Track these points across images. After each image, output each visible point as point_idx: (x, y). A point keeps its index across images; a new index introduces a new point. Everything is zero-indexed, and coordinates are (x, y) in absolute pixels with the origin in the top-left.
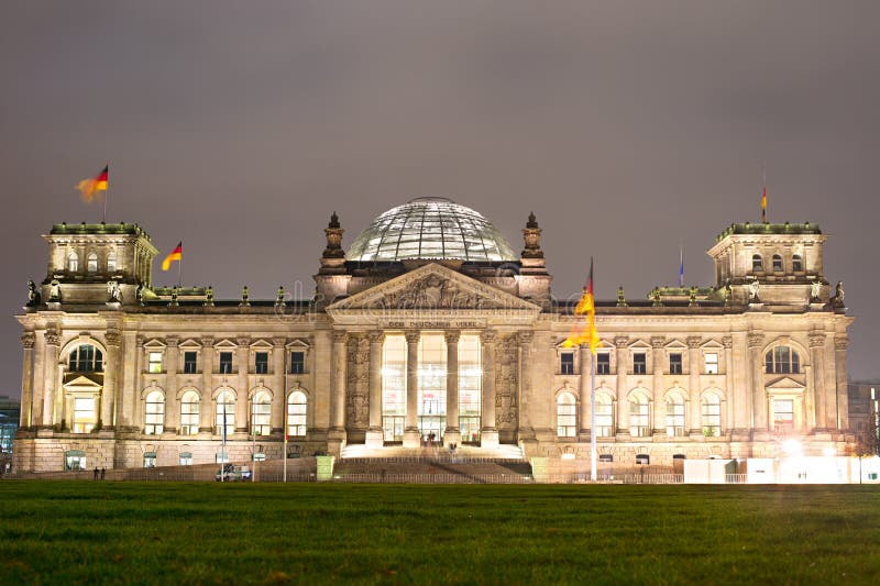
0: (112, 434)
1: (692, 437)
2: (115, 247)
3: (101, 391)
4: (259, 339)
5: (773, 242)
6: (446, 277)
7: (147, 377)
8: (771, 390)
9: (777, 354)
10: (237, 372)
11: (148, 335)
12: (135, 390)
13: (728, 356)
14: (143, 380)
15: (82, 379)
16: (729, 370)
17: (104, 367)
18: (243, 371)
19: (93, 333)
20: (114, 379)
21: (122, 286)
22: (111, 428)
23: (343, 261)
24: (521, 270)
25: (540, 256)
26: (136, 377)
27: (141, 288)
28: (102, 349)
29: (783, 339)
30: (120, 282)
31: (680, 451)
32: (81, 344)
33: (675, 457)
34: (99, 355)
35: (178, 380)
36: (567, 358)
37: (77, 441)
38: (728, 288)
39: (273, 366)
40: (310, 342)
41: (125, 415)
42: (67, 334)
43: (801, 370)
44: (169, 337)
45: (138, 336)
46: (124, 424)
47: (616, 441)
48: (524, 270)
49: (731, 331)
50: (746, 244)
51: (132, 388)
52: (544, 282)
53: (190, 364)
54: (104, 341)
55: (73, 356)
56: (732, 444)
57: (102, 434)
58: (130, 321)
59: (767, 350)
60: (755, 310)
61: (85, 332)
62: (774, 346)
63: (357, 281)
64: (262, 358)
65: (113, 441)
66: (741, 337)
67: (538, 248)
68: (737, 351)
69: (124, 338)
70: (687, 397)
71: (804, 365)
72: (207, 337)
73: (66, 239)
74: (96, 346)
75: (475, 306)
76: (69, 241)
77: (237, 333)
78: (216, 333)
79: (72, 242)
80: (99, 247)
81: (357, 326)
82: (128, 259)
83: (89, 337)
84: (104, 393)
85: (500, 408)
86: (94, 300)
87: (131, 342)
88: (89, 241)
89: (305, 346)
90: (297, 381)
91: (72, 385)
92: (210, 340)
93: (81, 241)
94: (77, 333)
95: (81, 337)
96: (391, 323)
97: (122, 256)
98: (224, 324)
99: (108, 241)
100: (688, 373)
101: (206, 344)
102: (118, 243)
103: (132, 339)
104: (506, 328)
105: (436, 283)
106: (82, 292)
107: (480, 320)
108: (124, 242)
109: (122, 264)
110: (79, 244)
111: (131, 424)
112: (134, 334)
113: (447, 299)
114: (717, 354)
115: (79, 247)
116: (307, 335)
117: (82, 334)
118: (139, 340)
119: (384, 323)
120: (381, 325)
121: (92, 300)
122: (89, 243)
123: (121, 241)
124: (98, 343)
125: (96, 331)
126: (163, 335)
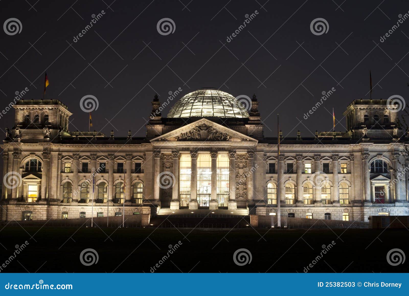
0: (45, 203)
1: (334, 204)
2: (48, 111)
3: (41, 182)
4: (119, 156)
5: (374, 108)
6: (210, 125)
7: (63, 174)
8: (373, 181)
9: (376, 164)
10: (108, 172)
11: (64, 154)
12: (57, 181)
13: (352, 164)
14: (61, 176)
15: (31, 176)
16: (352, 171)
17: (42, 170)
18: (110, 172)
20: (47, 176)
21: (51, 130)
22: (45, 199)
23: (160, 117)
24: (249, 122)
25: (258, 115)
26: (58, 175)
27: (60, 131)
28: (41, 161)
29: (379, 156)
30: (49, 128)
31: (328, 211)
32: (31, 158)
33: (326, 214)
34: (40, 164)
35: (79, 176)
36: (272, 166)
37: (28, 206)
38: (352, 131)
39: (126, 170)
40: (143, 157)
41: (52, 193)
43: (388, 171)
44: (74, 155)
45: (59, 154)
46: (52, 198)
47: (296, 207)
48: (250, 122)
49: (353, 152)
50: (360, 109)
51: (56, 180)
52: (261, 128)
53: (85, 169)
54: (42, 157)
55: (27, 164)
56: (354, 208)
57: (41, 202)
58: (54, 147)
59: (371, 162)
60: (365, 142)
61: (32, 152)
62: (374, 160)
63: (167, 127)
64: (121, 165)
65: (46, 206)
66: (357, 154)
67: (257, 111)
68: (356, 162)
69: (52, 155)
70: (331, 185)
71: (390, 169)
72: (94, 155)
74: (38, 159)
75: (225, 140)
76: (25, 108)
77: (108, 153)
78: (98, 153)
79: (27, 109)
80: (40, 111)
81: (166, 150)
82: (54, 117)
83: (35, 155)
84: (42, 183)
85: (238, 190)
86: (37, 137)
87: (55, 157)
88: (35, 108)
89: (141, 160)
90: (138, 177)
91: (26, 179)
92: (95, 156)
93: (31, 108)
94: (28, 153)
95: (30, 155)
96: (183, 148)
97: (51, 115)
98: (102, 149)
99: (44, 108)
100: (332, 173)
101: (93, 159)
102: (49, 109)
103: (56, 156)
104: (241, 151)
105: (205, 128)
106: (31, 133)
107: (228, 147)
108: (52, 108)
109: (51, 119)
110: (30, 109)
111: (55, 198)
112: (57, 153)
113: (211, 136)
114: (346, 163)
115: (30, 111)
116: (143, 154)
117: (31, 154)
118: (60, 156)
119: (180, 148)
120: (178, 149)
121: (36, 137)
122: (35, 109)
123: (50, 108)
124: (39, 158)
125: (38, 152)
126: (71, 154)
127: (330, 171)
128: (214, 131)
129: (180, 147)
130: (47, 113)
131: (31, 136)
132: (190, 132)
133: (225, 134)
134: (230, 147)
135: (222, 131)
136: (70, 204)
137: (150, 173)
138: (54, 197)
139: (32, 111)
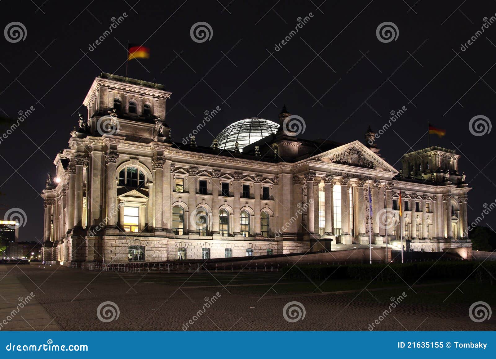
2: (151, 98)
3: (148, 202)
4: (247, 176)
6: (360, 150)
7: (176, 194)
10: (233, 196)
11: (177, 165)
12: (170, 203)
13: (435, 205)
14: (173, 197)
15: (134, 192)
16: (434, 211)
18: (237, 196)
19: (141, 158)
26: (170, 194)
28: (147, 172)
34: (142, 176)
35: (196, 199)
37: (138, 238)
39: (253, 194)
40: (275, 180)
42: (122, 157)
43: (454, 212)
44: (191, 168)
45: (172, 165)
49: (436, 193)
53: (203, 189)
54: (151, 165)
55: (122, 174)
58: (168, 152)
61: (134, 157)
64: (247, 188)
65: (167, 239)
66: (439, 195)
68: (439, 203)
70: (422, 222)
71: (455, 211)
72: (217, 170)
73: (115, 85)
74: (142, 169)
75: (372, 168)
76: (117, 87)
77: (234, 170)
78: (222, 169)
79: (119, 89)
80: (140, 96)
81: (321, 172)
82: (162, 109)
83: (137, 161)
84: (150, 204)
85: (367, 224)
86: (140, 134)
87: (168, 168)
88: (133, 90)
89: (270, 183)
90: (266, 204)
91: (126, 196)
92: (218, 173)
93: (126, 89)
94: (128, 157)
95: (131, 160)
96: (336, 172)
97: (157, 106)
98: (227, 164)
99: (147, 93)
100: (422, 211)
101: (216, 176)
102: (154, 96)
103: (168, 166)
104: (383, 182)
105: (356, 152)
106: (131, 127)
107: (373, 176)
108: (159, 96)
109: (157, 112)
110: (125, 91)
111: (169, 227)
112: (170, 162)
113: (361, 162)
114: (429, 203)
115: (125, 93)
116: (274, 176)
117: (131, 158)
118: (172, 168)
119: (333, 172)
120: (332, 173)
121: (137, 134)
122: (132, 92)
123: (157, 95)
124: (145, 166)
125: (143, 157)
126: (187, 166)
127: (420, 210)
128: (362, 157)
129: (334, 170)
130: (150, 102)
131: (131, 132)
132: (342, 154)
133: (370, 161)
134: (375, 176)
135: (368, 158)
136: (188, 236)
137: (288, 200)
138: (167, 226)
139: (128, 94)
